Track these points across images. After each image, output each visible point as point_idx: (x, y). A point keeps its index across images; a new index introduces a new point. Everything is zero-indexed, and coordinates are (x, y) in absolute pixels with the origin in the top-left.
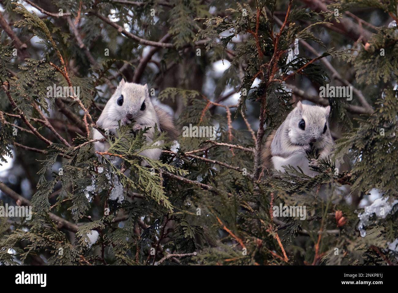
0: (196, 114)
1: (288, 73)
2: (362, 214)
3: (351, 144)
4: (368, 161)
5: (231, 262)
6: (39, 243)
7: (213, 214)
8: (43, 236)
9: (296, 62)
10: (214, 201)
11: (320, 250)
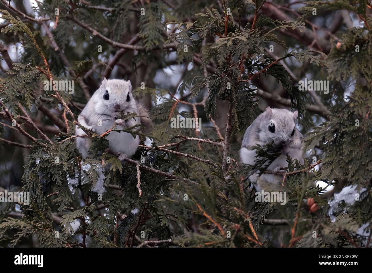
0: (165, 112)
1: (253, 73)
2: (332, 201)
3: (321, 137)
4: (337, 152)
5: (211, 245)
6: (28, 230)
7: (194, 201)
8: (32, 224)
9: (261, 62)
10: (195, 189)
11: (296, 234)
